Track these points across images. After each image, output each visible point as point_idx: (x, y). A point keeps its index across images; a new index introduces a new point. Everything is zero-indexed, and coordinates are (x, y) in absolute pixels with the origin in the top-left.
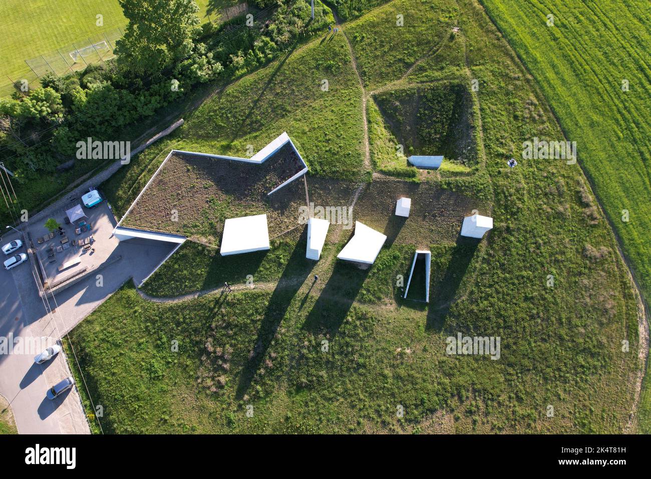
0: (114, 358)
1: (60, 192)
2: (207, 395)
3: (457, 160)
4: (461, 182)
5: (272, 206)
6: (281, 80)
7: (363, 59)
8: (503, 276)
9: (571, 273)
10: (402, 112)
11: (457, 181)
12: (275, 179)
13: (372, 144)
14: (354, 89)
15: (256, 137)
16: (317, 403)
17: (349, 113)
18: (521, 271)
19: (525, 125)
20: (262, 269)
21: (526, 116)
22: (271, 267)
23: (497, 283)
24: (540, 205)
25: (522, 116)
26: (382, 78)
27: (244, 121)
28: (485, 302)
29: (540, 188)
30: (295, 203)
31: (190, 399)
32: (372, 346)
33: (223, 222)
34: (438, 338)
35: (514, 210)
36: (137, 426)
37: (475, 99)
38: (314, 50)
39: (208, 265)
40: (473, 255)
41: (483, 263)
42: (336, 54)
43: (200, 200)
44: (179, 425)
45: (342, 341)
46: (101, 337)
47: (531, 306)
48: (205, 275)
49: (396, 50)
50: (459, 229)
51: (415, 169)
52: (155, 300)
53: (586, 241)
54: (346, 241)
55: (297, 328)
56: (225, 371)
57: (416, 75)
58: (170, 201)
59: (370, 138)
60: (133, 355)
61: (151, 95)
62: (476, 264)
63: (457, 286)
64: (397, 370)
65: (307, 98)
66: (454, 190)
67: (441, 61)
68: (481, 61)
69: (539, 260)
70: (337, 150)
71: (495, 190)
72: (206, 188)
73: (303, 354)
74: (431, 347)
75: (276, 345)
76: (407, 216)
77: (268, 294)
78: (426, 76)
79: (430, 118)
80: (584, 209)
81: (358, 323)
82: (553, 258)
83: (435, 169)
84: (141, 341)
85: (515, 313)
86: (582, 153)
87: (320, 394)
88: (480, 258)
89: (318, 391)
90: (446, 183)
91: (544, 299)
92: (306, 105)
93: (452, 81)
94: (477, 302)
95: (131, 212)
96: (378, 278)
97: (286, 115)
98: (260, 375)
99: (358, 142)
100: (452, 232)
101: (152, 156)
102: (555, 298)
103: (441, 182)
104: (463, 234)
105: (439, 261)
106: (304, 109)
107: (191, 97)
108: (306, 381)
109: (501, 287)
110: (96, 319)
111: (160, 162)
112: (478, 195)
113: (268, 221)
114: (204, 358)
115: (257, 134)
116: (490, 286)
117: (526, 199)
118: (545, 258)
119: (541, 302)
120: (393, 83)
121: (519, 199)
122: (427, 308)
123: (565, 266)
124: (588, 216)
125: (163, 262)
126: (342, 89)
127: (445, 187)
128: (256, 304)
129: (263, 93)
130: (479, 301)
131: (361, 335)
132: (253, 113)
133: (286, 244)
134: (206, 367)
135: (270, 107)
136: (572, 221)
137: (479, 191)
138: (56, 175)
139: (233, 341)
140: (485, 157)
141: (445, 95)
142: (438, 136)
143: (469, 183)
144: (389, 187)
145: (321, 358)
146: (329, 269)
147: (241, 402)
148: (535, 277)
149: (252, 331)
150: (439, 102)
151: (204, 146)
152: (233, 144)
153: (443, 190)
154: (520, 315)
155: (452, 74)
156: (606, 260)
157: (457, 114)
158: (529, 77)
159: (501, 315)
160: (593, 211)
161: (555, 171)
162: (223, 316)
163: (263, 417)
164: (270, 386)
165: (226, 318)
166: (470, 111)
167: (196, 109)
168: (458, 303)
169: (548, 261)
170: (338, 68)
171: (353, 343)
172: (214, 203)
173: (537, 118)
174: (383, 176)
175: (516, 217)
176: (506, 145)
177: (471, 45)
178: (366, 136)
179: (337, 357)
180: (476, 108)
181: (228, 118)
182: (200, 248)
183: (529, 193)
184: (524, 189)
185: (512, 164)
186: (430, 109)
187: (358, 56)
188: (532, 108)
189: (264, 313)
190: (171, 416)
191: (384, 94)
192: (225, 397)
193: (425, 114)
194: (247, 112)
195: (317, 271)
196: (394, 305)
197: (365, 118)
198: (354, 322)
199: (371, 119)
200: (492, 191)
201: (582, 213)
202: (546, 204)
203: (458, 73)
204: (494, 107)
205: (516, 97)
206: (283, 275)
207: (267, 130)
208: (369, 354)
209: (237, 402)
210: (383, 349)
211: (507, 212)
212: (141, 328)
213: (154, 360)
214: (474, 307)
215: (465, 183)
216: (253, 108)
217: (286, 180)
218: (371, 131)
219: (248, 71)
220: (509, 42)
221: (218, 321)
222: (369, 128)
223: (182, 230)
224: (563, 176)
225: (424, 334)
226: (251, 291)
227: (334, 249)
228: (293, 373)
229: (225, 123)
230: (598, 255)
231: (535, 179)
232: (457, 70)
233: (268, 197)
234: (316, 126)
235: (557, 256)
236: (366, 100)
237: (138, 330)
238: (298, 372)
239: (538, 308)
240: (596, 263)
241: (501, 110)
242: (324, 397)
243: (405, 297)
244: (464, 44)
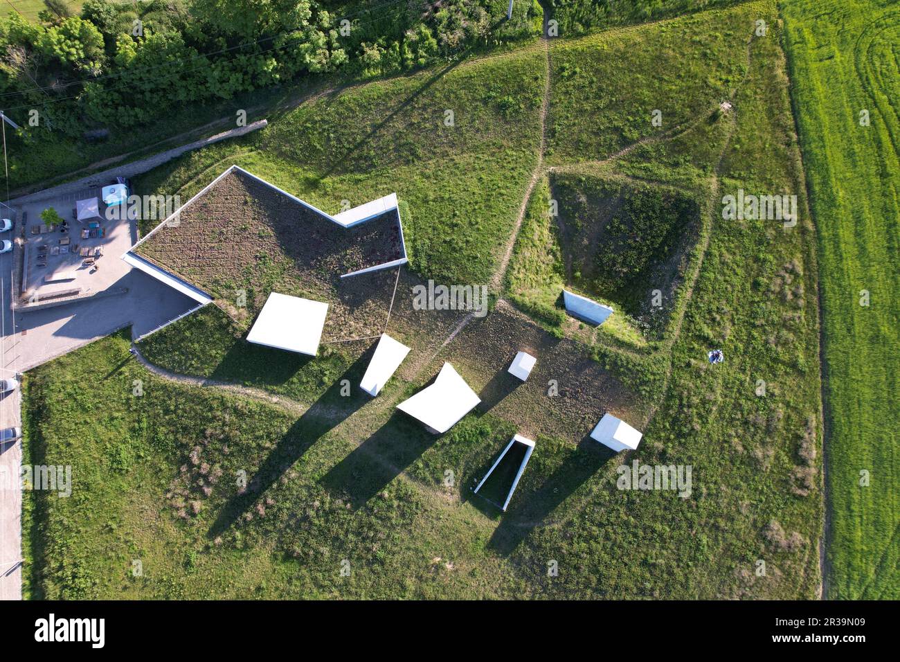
0: (76, 424)
1: (79, 170)
2: (172, 517)
3: (636, 319)
4: (623, 358)
5: (341, 296)
6: (425, 105)
7: (559, 108)
8: (626, 518)
9: (729, 553)
10: (586, 214)
11: (617, 355)
12: (358, 258)
13: (516, 253)
14: (527, 153)
15: (357, 181)
16: (303, 585)
17: (503, 191)
18: (655, 521)
19: (765, 302)
20: (295, 380)
21: (773, 288)
22: (308, 382)
23: (612, 524)
24: (730, 436)
25: (768, 285)
26: (577, 149)
27: (350, 150)
28: (583, 545)
29: (742, 411)
30: (374, 302)
31: (149, 512)
32: (403, 541)
33: (266, 294)
34: (497, 566)
35: (685, 430)
36: (75, 522)
37: (705, 234)
38: (492, 70)
39: (227, 348)
40: (594, 472)
41: (605, 488)
42: (522, 88)
43: (248, 251)
44: (126, 542)
45: (365, 519)
46: (69, 390)
47: (648, 575)
48: (220, 360)
49: (616, 110)
50: (591, 426)
51: (562, 314)
52: (149, 368)
53: (776, 515)
54: (422, 384)
55: (313, 478)
56: (204, 496)
57: (632, 162)
58: (208, 240)
59: (517, 243)
60: (100, 429)
61: (234, 69)
62: (594, 486)
63: (553, 506)
64: (424, 586)
65: (452, 145)
66: (607, 367)
67: (679, 152)
68: (742, 173)
69: (689, 515)
70: (460, 244)
71: (669, 389)
72: (261, 237)
73: (308, 517)
74: (482, 574)
75: (278, 490)
76: (524, 379)
77: (291, 418)
78: (646, 169)
79: (624, 238)
80: (795, 466)
81: (396, 503)
82: (712, 521)
83: (593, 324)
84: (116, 414)
85: (619, 576)
86: (836, 379)
87: (311, 574)
88: (604, 480)
89: (311, 570)
90: (599, 352)
91: (671, 574)
92: (448, 155)
93: (681, 191)
94: (572, 539)
95: (153, 237)
96: (447, 452)
97: (413, 162)
98: (245, 520)
99: (497, 242)
100: (579, 427)
101: (209, 162)
102: (687, 579)
103: (593, 348)
104: (593, 435)
105: (542, 462)
106: (442, 161)
107: (290, 89)
108: (300, 552)
109: (615, 533)
110: (70, 364)
111: (216, 175)
112: (641, 388)
113: (328, 315)
114: (184, 469)
115: (362, 177)
116: (600, 525)
117: (711, 420)
118: (699, 516)
119: (665, 576)
120: (591, 163)
121: (700, 416)
122: (499, 518)
123: (724, 539)
124: (797, 479)
125: (173, 321)
126: (509, 147)
127: (596, 358)
128: (271, 425)
129: (391, 117)
130: (575, 539)
131: (394, 521)
132: (367, 143)
133: (340, 358)
134: (182, 480)
135: (393, 141)
136: (768, 477)
137: (644, 383)
138: (80, 144)
139: (226, 463)
140: (677, 333)
141: (662, 209)
142: (625, 270)
143: (634, 365)
144: (513, 328)
145: (329, 531)
146: (385, 414)
147: (211, 544)
148: (672, 538)
149: (253, 459)
150: (648, 218)
151: (283, 170)
152: (322, 181)
153: (591, 361)
154: (625, 582)
155: (688, 179)
156: (794, 554)
157: (669, 246)
158: (809, 225)
159: (598, 571)
160: (809, 474)
161: (777, 392)
162: (224, 424)
163: (230, 573)
164: (254, 538)
165: (227, 429)
166: (689, 248)
167: (291, 109)
168: (544, 530)
169: (703, 523)
170: (516, 111)
171: (379, 528)
172: (264, 263)
173: (790, 297)
174: (511, 309)
175: (683, 440)
176: (719, 324)
177: (738, 141)
178: (513, 237)
179: (350, 536)
180: (700, 249)
181: (329, 139)
182: (224, 321)
183: (720, 411)
184: (715, 403)
185: (716, 357)
186: (631, 224)
187: (554, 101)
188: (789, 279)
189: (277, 441)
190: (120, 526)
191: (570, 177)
192: (194, 528)
193: (619, 230)
194: (359, 139)
195: (368, 410)
196: (457, 496)
197: (523, 207)
198: (391, 500)
199: (531, 213)
200: (664, 388)
201: (789, 471)
202: (738, 437)
203: (697, 181)
204: (728, 257)
205: (771, 252)
206: (320, 399)
207: (377, 175)
208: (396, 549)
209: (206, 541)
210: (416, 550)
211: (673, 429)
212: (120, 398)
213: (122, 446)
214: (565, 545)
215: (628, 363)
216: (369, 136)
217: (372, 265)
218: (523, 231)
219: (382, 74)
220: (803, 155)
221: (215, 428)
222: (523, 226)
223: (210, 286)
224: (787, 404)
225: (480, 552)
226: (270, 405)
227: (402, 388)
228: (288, 534)
229: (322, 146)
230: (784, 542)
231: (740, 394)
232: (699, 176)
233: (340, 280)
234: (447, 196)
235: (719, 520)
236: (538, 178)
237: (115, 399)
238: (294, 536)
239: (655, 582)
240: (775, 552)
241: (738, 266)
242: (315, 580)
243: (476, 492)
244: (728, 136)
